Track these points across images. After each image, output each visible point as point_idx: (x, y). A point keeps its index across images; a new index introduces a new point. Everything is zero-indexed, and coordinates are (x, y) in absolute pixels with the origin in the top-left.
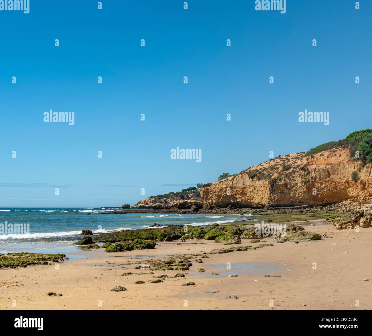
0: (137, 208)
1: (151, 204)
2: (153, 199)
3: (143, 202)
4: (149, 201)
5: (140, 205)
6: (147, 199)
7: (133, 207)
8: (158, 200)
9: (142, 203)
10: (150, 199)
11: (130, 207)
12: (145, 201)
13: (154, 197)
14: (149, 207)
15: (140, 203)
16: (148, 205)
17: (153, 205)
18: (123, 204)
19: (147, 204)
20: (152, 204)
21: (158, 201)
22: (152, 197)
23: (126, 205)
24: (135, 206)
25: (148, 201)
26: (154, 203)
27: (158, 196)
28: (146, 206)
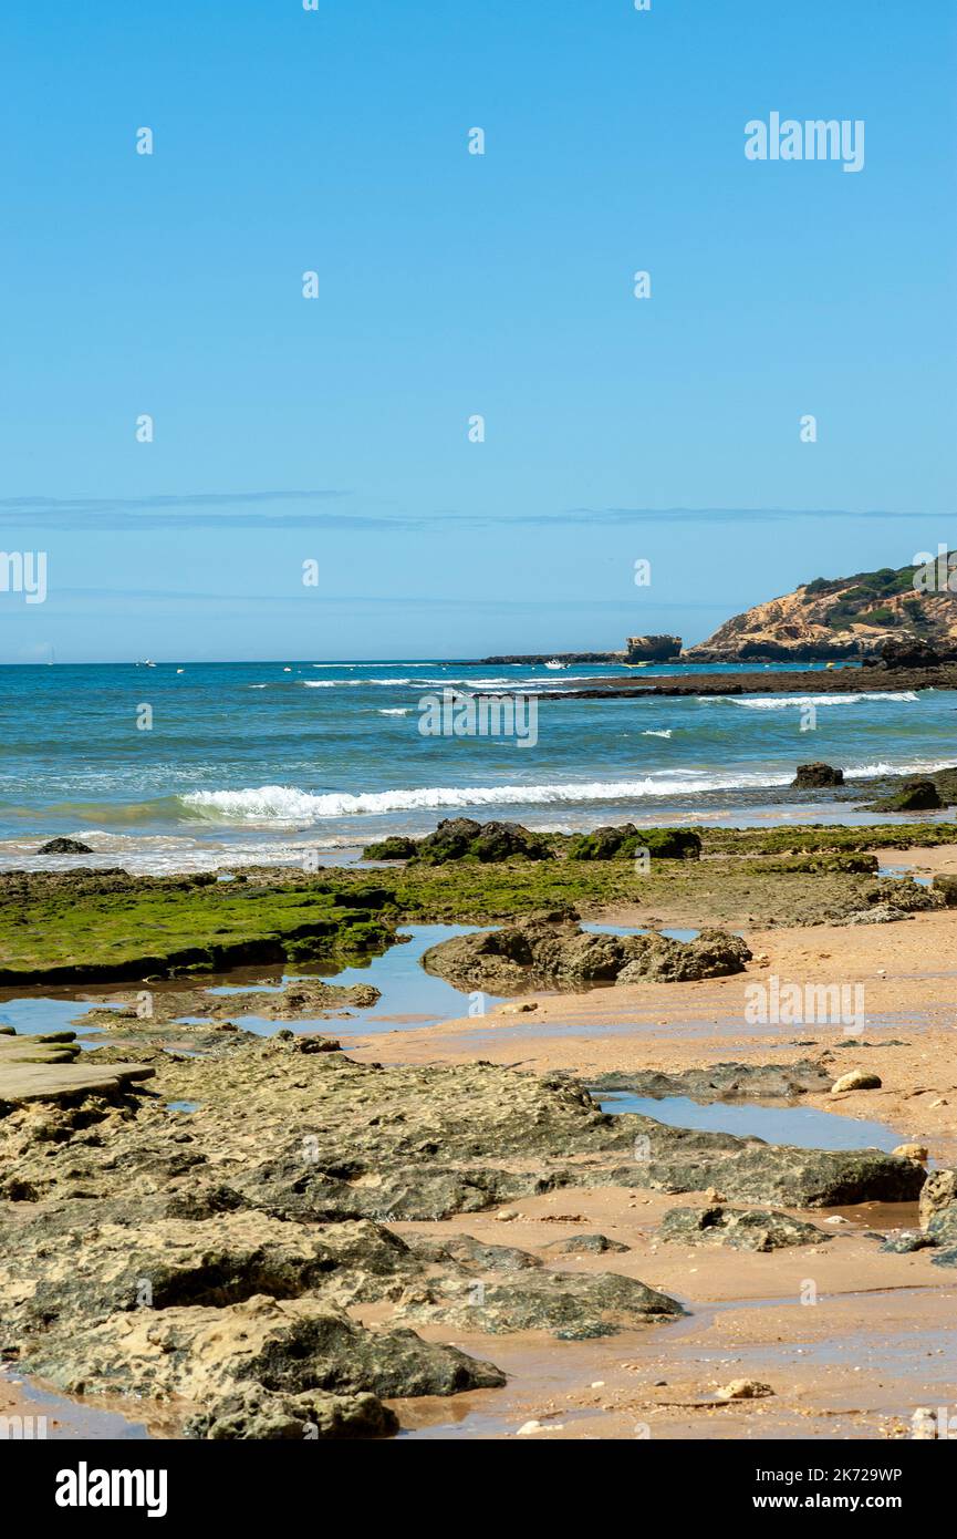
0: (724, 657)
1: (818, 629)
2: (833, 599)
3: (763, 618)
4: (805, 610)
5: (749, 637)
6: (791, 598)
7: (703, 654)
8: (866, 605)
9: (753, 623)
10: (806, 602)
11: (683, 652)
12: (775, 616)
13: (837, 586)
14: (807, 653)
15: (740, 624)
16: (798, 642)
17: (833, 641)
18: (639, 636)
19: (793, 633)
20: (825, 630)
21: (863, 613)
22: (820, 587)
23: (653, 640)
24: (713, 649)
25: (793, 612)
26: (837, 628)
27: (860, 577)
28: (788, 643)
